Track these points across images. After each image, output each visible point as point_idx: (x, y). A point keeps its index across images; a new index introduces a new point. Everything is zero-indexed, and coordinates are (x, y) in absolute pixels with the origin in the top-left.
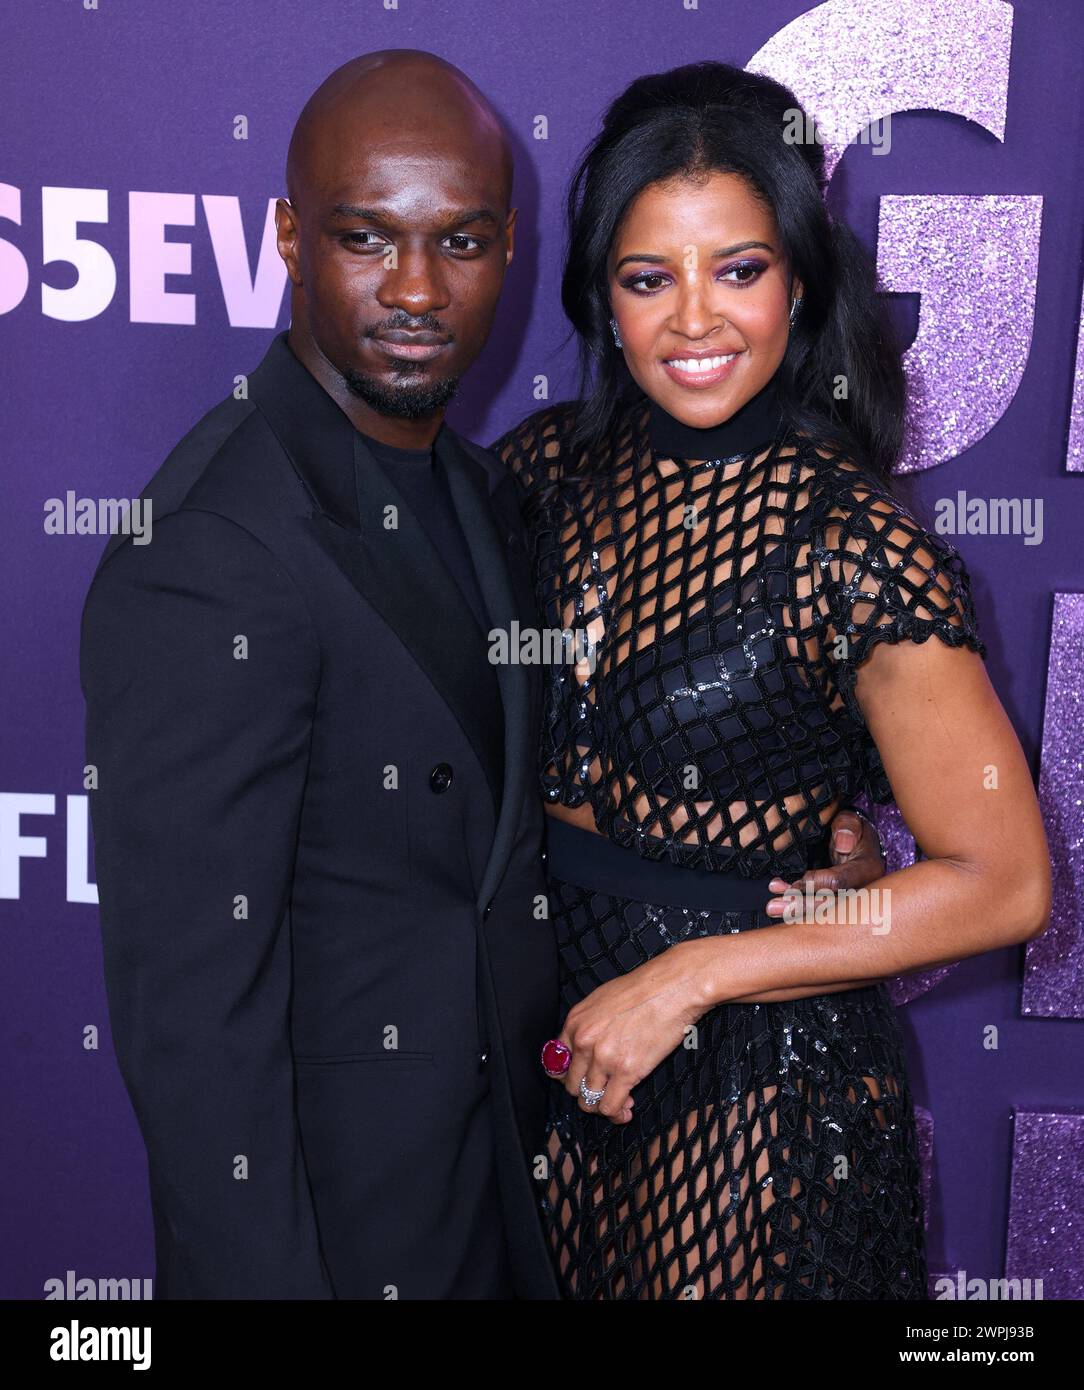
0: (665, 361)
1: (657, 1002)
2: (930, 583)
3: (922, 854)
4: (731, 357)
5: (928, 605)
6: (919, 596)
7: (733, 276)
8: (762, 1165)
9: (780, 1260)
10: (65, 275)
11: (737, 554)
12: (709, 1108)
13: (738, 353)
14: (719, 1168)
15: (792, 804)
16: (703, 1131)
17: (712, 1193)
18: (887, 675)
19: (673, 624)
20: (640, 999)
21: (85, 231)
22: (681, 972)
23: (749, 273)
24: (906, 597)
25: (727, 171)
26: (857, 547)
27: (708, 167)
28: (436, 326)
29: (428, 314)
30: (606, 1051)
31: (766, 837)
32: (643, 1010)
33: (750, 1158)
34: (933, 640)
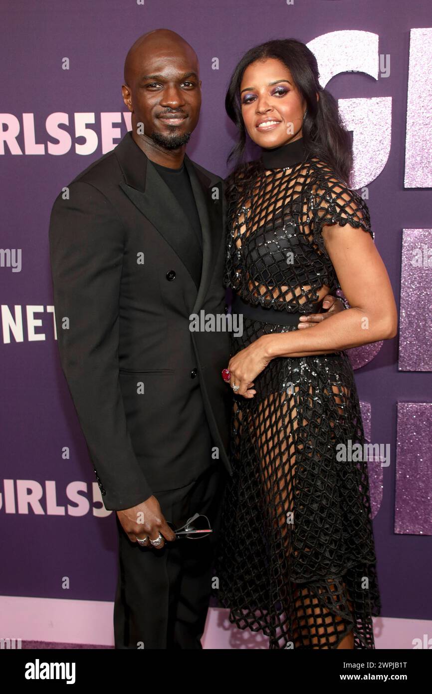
0: (257, 126)
1: (253, 356)
2: (348, 204)
3: (351, 307)
4: (278, 123)
5: (346, 213)
6: (343, 209)
8: (294, 413)
9: (301, 447)
10: (82, 141)
11: (284, 198)
12: (276, 394)
13: (280, 121)
14: (279, 414)
15: (306, 288)
16: (274, 401)
17: (276, 422)
19: (262, 223)
20: (248, 355)
21: (88, 126)
22: (261, 345)
23: (283, 92)
24: (338, 210)
25: (274, 58)
26: (321, 193)
27: (267, 55)
28: (182, 111)
29: (179, 108)
30: (238, 373)
31: (295, 298)
32: (249, 357)
33: (290, 410)
34: (348, 225)
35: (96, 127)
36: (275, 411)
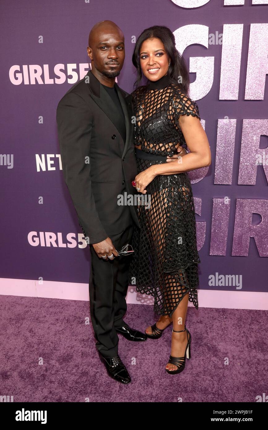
0: (148, 70)
1: (148, 174)
2: (190, 106)
3: (191, 152)
4: (158, 69)
5: (190, 110)
6: (188, 108)
7: (158, 55)
8: (166, 200)
9: (168, 215)
10: (71, 77)
11: (161, 103)
12: (157, 192)
13: (160, 68)
14: (159, 201)
15: (170, 144)
16: (157, 195)
17: (158, 205)
18: (183, 121)
19: (151, 115)
20: (145, 174)
21: (73, 70)
22: (151, 170)
23: (161, 54)
24: (186, 108)
25: (156, 38)
26: (178, 100)
30: (140, 182)
31: (166, 149)
32: (146, 175)
33: (163, 199)
34: (190, 115)
35: (77, 70)
36: (157, 200)
